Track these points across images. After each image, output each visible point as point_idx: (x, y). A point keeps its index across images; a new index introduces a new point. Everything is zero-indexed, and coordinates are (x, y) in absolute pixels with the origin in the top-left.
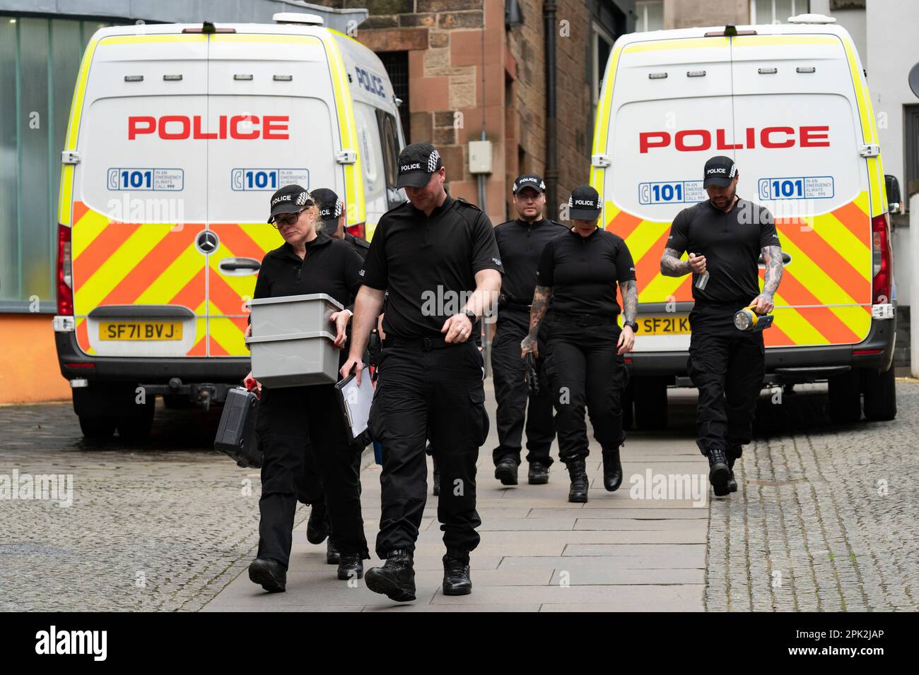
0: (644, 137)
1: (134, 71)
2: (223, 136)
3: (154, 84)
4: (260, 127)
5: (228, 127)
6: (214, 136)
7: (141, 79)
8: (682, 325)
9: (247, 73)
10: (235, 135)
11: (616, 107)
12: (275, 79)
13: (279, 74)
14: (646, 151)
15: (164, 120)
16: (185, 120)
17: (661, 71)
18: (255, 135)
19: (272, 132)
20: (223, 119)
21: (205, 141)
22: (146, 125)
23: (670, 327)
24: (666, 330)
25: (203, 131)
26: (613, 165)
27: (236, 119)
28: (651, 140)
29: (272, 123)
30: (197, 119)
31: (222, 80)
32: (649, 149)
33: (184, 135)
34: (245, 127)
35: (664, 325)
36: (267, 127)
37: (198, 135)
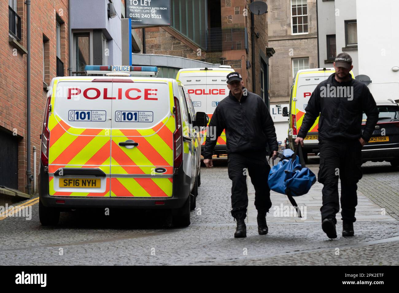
0: (305, 94)
1: (189, 79)
2: (210, 94)
3: (193, 82)
4: (218, 92)
5: (211, 92)
6: (208, 94)
7: (191, 81)
8: (314, 137)
9: (215, 79)
10: (213, 94)
11: (298, 87)
12: (222, 81)
13: (223, 79)
14: (305, 97)
15: (196, 90)
16: (201, 90)
17: (309, 78)
18: (217, 94)
19: (221, 93)
20: (210, 90)
21: (206, 95)
22: (192, 91)
23: (311, 138)
24: (310, 139)
25: (205, 93)
26: (298, 100)
27: (213, 90)
28: (306, 94)
29: (221, 91)
30: (204, 90)
31: (209, 81)
32: (306, 97)
33: (201, 94)
34: (215, 92)
35: (310, 137)
36: (220, 92)
37: (204, 94)
